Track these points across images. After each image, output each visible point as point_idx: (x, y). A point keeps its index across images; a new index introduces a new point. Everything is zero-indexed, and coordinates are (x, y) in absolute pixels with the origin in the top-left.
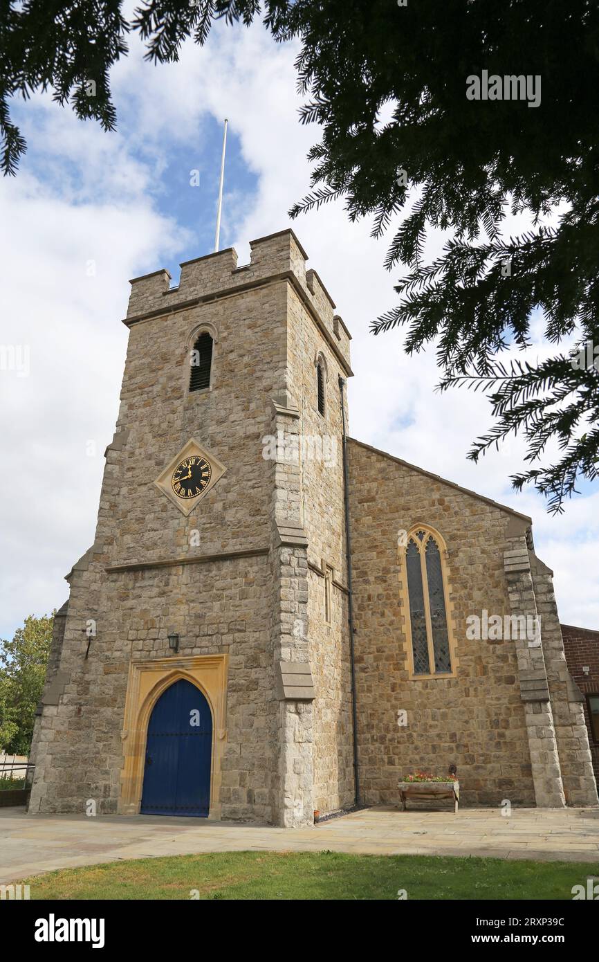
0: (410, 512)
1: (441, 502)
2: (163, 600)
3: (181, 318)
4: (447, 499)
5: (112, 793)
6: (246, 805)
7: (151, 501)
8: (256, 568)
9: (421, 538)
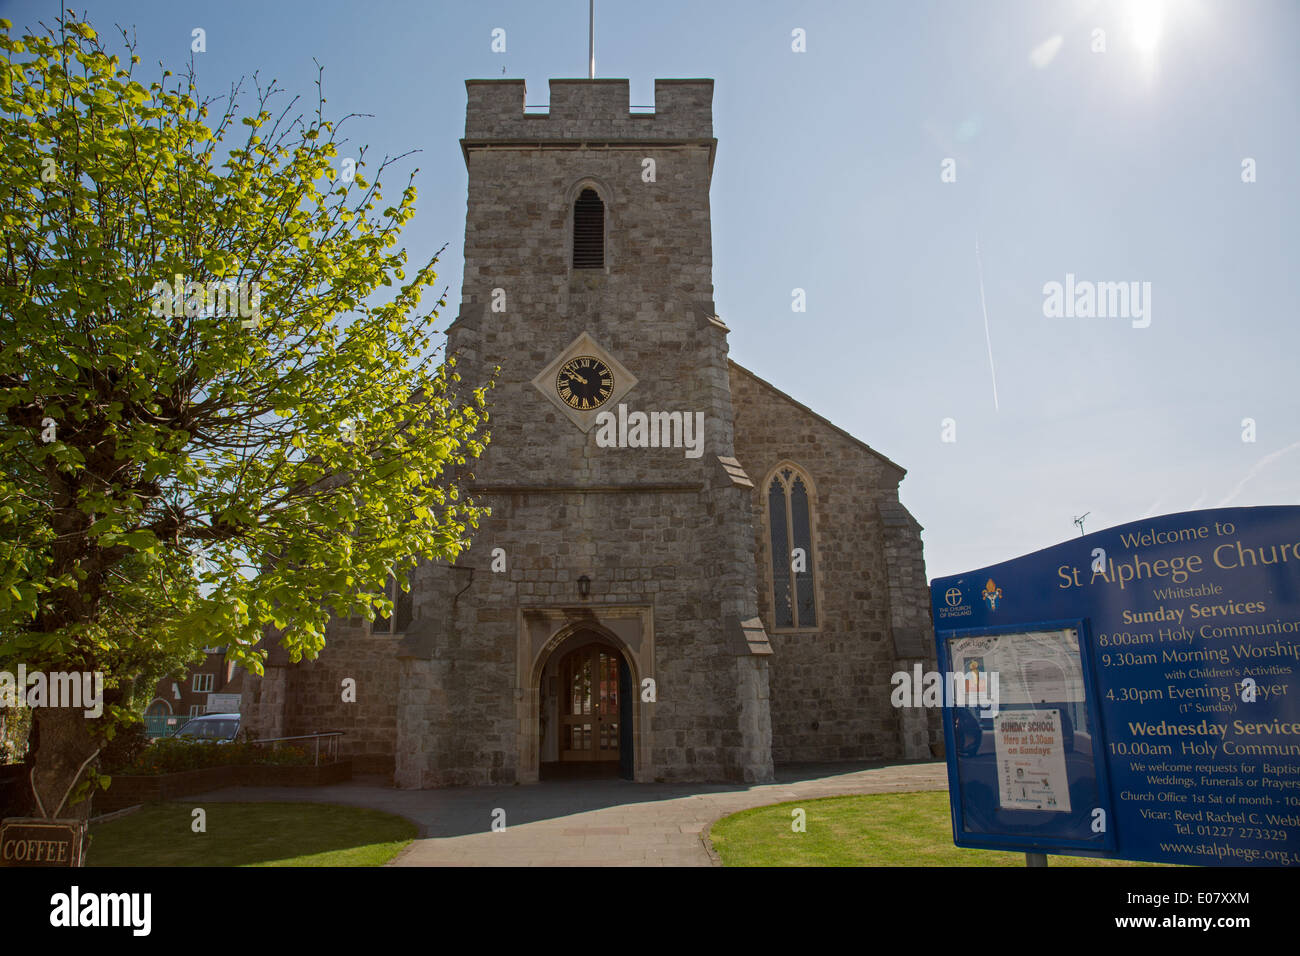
0: (775, 446)
1: (811, 439)
2: (559, 534)
3: (554, 160)
4: (817, 436)
5: (506, 761)
6: (685, 765)
7: (529, 405)
8: (684, 506)
9: (787, 477)
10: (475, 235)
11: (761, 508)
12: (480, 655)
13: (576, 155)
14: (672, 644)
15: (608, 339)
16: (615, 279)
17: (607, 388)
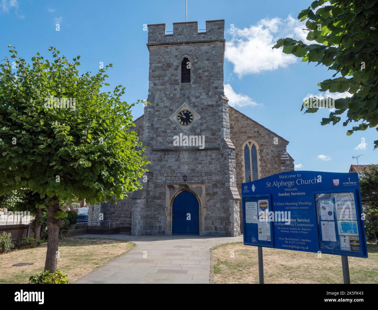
0: (246, 134)
1: (258, 132)
2: (178, 163)
3: (175, 49)
4: (260, 131)
5: (162, 228)
6: (214, 231)
7: (169, 125)
8: (214, 154)
9: (250, 144)
10: (152, 74)
11: (242, 154)
12: (155, 198)
13: (182, 47)
14: (211, 195)
15: (192, 104)
16: (194, 86)
17: (192, 119)
